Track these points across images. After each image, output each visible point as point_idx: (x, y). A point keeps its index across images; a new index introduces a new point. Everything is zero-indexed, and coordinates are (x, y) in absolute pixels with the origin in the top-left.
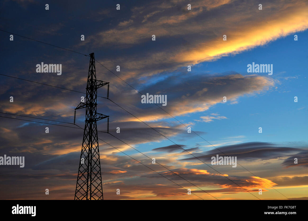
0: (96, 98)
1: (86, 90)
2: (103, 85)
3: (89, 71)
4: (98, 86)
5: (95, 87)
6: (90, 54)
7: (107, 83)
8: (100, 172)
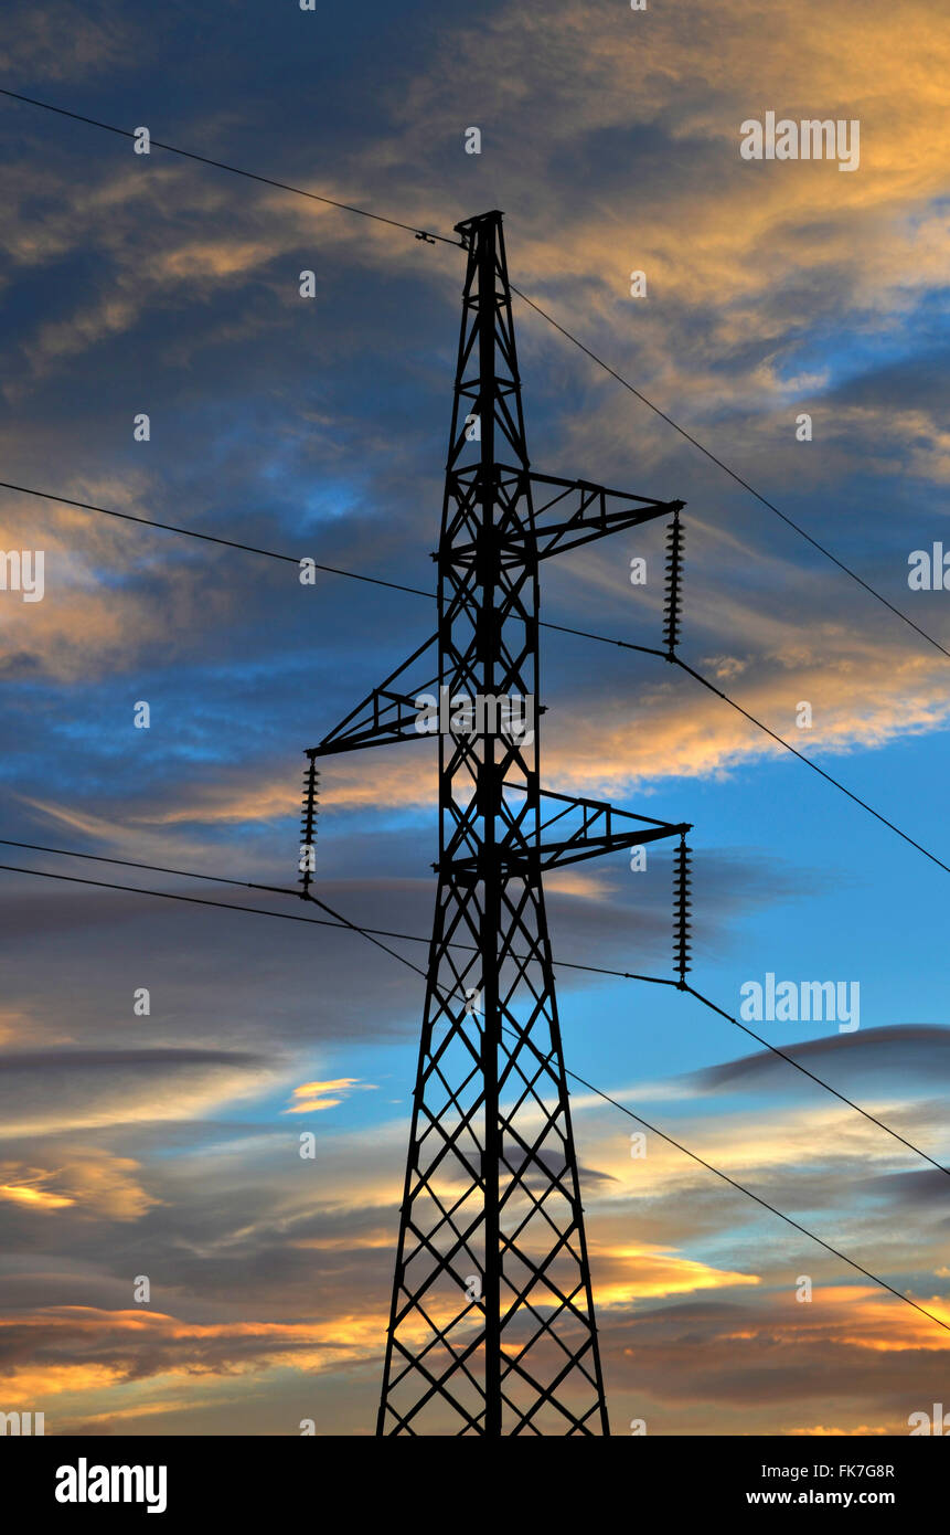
0: (532, 645)
1: (434, 568)
2: (609, 525)
3: (459, 389)
4: (550, 537)
5: (521, 544)
6: (459, 228)
7: (660, 509)
8: (588, 1357)
